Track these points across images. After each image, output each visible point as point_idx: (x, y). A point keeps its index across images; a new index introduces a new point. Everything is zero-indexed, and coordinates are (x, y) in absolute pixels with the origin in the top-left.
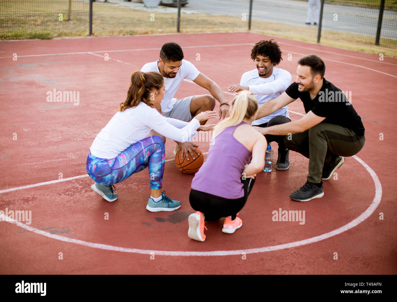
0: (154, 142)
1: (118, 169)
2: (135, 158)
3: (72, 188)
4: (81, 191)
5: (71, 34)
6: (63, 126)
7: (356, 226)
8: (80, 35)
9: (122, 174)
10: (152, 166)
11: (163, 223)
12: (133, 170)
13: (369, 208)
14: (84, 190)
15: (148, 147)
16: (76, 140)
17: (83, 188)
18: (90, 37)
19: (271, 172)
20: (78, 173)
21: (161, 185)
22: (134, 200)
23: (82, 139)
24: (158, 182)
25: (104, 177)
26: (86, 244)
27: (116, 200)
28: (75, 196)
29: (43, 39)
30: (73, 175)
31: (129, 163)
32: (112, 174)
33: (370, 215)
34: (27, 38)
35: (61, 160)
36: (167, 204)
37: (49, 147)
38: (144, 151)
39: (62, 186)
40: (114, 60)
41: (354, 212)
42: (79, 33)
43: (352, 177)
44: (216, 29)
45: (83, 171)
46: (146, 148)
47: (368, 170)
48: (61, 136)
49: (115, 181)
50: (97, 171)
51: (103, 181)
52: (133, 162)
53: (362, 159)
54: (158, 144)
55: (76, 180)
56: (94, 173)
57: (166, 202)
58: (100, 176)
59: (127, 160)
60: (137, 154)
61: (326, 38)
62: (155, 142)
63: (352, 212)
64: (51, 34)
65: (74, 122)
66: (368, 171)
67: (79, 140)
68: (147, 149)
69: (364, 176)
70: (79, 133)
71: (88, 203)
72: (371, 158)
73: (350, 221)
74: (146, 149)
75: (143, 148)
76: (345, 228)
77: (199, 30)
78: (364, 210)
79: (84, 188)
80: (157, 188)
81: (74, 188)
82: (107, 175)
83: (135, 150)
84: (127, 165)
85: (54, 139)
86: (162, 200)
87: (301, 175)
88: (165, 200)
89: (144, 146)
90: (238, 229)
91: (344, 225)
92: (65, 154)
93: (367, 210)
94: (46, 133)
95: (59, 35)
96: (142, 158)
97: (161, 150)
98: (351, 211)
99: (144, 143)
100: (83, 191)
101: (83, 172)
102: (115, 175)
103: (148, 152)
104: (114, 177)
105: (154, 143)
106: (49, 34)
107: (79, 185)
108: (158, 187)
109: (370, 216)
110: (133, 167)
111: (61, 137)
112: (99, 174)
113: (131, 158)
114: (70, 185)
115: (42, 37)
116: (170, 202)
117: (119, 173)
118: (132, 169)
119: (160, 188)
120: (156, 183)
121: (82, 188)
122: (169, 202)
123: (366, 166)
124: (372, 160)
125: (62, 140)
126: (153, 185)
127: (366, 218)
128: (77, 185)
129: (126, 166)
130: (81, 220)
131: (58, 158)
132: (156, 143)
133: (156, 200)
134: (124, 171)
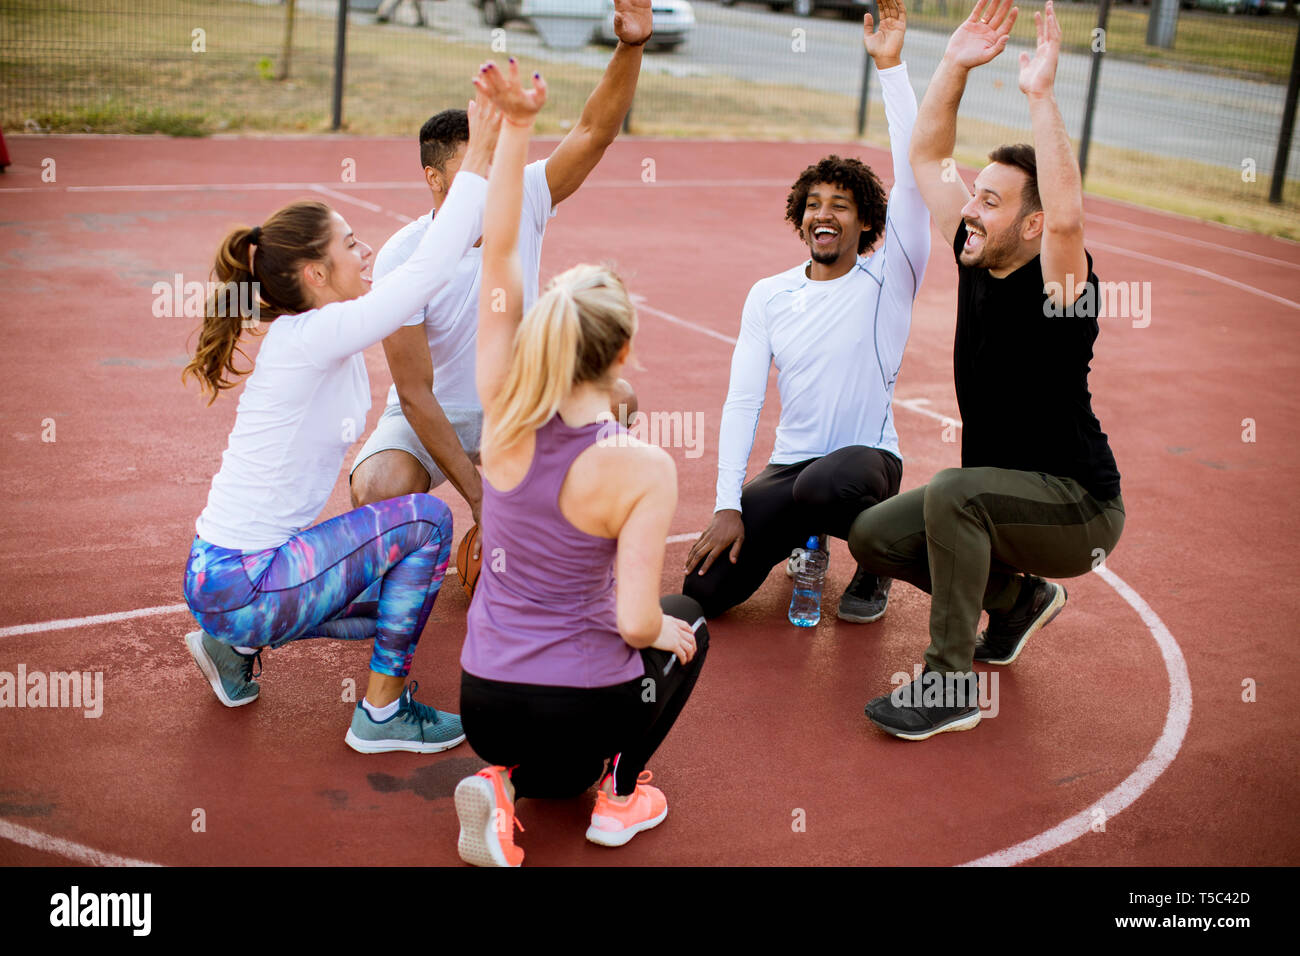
0: (419, 515)
1: (281, 590)
2: (344, 561)
3: (116, 651)
4: (139, 664)
5: (274, 124)
6: (152, 429)
7: (1074, 841)
8: (302, 128)
9: (295, 609)
10: (393, 593)
11: (391, 793)
12: (336, 602)
13: (1133, 777)
14: (151, 660)
15: (394, 531)
16: (179, 479)
17: (150, 654)
18: (332, 137)
19: (815, 627)
20: (153, 598)
21: (407, 663)
22: (314, 705)
23: (201, 480)
24: (401, 652)
25: (230, 613)
26: (98, 862)
27: (249, 704)
28: (117, 679)
29: (179, 134)
30: (131, 605)
31: (322, 575)
32: (257, 606)
33: (1132, 801)
34: (128, 130)
35: (107, 547)
36: (416, 727)
37: (81, 500)
38: (380, 540)
39: (83, 641)
40: (390, 213)
41: (1074, 789)
42: (299, 122)
43: (1097, 660)
44: (753, 129)
45: (173, 590)
46: (389, 533)
47: (1156, 636)
48: (134, 464)
49: (267, 634)
50: (207, 594)
51: (228, 627)
52: (337, 573)
53: (1142, 596)
54: (431, 526)
55: (138, 620)
56: (197, 599)
57: (413, 722)
58: (217, 610)
59: (317, 563)
60: (354, 549)
61: (1110, 173)
62: (421, 518)
63: (1067, 788)
64: (207, 120)
65: (194, 419)
66: (1154, 641)
67: (190, 479)
68: (392, 537)
69: (1137, 660)
70: (198, 457)
71: (154, 706)
72: (1174, 594)
73: (1054, 823)
74: (388, 537)
75: (378, 534)
76: (1029, 847)
77: (694, 128)
78: (1111, 782)
79: (153, 652)
80: (392, 673)
81: (121, 652)
82: (242, 607)
83: (348, 533)
84: (314, 582)
85: (108, 474)
86: (399, 714)
87: (918, 642)
88: (409, 716)
89: (383, 524)
90: (650, 830)
91: (1031, 836)
92: (129, 528)
93: (1123, 784)
94: (86, 452)
95: (235, 126)
96: (371, 564)
97: (438, 546)
98: (1067, 785)
99: (383, 514)
100: (148, 661)
101: (171, 594)
102: (268, 611)
103: (394, 549)
104: (263, 616)
105: (419, 521)
106: (200, 121)
107: (141, 641)
108: (395, 670)
109: (1131, 806)
110: (337, 592)
111: (132, 469)
112: (214, 603)
113: (330, 558)
114: (111, 639)
115: (176, 129)
116: (428, 722)
117: (281, 606)
118: (333, 597)
119: (402, 673)
120: (391, 654)
121: (149, 651)
122: (425, 722)
123: (1151, 619)
124: (1178, 600)
125: (133, 478)
126: (379, 658)
127: (1113, 814)
128: (135, 643)
129: (310, 584)
130: (110, 771)
131: (100, 542)
132: (423, 521)
133: (379, 714)
134: (301, 600)
